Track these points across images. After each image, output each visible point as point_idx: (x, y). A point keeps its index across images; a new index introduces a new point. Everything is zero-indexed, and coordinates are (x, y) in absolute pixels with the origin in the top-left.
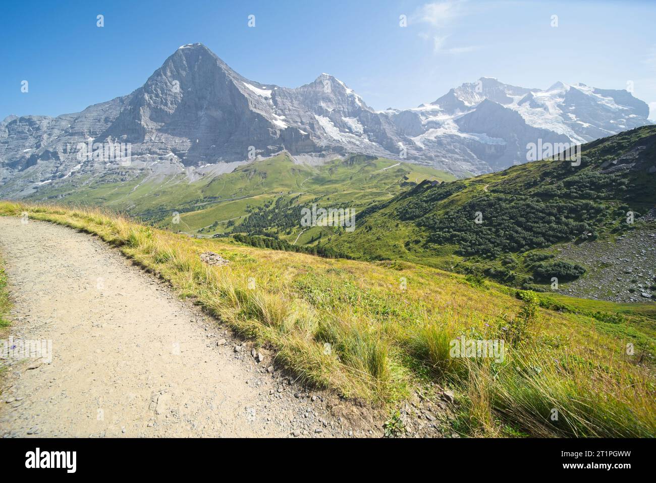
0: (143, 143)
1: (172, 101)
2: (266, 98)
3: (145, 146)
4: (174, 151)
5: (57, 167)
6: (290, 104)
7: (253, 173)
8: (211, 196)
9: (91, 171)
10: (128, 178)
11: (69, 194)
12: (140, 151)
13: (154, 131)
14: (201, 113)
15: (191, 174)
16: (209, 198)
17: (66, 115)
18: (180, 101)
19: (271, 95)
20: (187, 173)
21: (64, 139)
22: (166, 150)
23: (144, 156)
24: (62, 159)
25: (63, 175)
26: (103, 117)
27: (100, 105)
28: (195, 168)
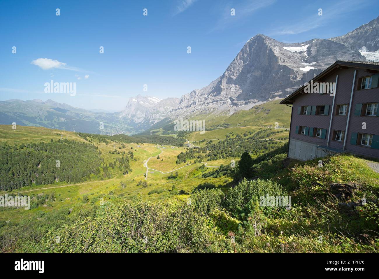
0: (220, 96)
1: (236, 73)
2: (301, 53)
4: (230, 98)
5: (194, 108)
6: (327, 50)
7: (260, 110)
8: (227, 123)
10: (208, 112)
12: (218, 100)
13: (226, 89)
14: (249, 75)
15: (232, 111)
16: (225, 124)
17: (203, 88)
18: (240, 71)
19: (307, 48)
20: (231, 110)
22: (227, 98)
23: (218, 102)
24: (197, 104)
25: (194, 111)
26: (213, 86)
27: (214, 81)
28: (236, 107)
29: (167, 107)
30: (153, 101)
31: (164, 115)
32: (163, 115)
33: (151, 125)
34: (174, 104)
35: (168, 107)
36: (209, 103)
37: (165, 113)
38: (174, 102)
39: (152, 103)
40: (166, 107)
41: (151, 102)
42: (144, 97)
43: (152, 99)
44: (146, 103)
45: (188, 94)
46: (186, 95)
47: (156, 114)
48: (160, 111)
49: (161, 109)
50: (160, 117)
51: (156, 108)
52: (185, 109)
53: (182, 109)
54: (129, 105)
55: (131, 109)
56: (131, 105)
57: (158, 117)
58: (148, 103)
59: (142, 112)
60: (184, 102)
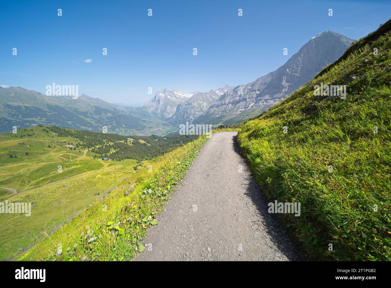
0: (281, 93)
3: (282, 95)
5: (246, 104)
9: (258, 106)
11: (252, 114)
12: (279, 97)
13: (287, 87)
17: (249, 83)
21: (249, 93)
23: (281, 99)
24: (248, 101)
25: (248, 107)
26: (264, 82)
27: (263, 77)
30: (179, 96)
32: (198, 110)
34: (206, 99)
36: (268, 100)
37: (199, 108)
38: (206, 97)
39: (179, 98)
41: (177, 96)
43: (178, 93)
44: (173, 97)
45: (231, 89)
46: (229, 91)
47: (191, 109)
48: (194, 106)
49: (195, 104)
50: (195, 112)
51: (189, 103)
52: (230, 105)
53: (226, 105)
54: (157, 99)
55: (159, 104)
56: (159, 100)
57: (193, 112)
58: (175, 97)
59: (172, 107)
60: (228, 98)
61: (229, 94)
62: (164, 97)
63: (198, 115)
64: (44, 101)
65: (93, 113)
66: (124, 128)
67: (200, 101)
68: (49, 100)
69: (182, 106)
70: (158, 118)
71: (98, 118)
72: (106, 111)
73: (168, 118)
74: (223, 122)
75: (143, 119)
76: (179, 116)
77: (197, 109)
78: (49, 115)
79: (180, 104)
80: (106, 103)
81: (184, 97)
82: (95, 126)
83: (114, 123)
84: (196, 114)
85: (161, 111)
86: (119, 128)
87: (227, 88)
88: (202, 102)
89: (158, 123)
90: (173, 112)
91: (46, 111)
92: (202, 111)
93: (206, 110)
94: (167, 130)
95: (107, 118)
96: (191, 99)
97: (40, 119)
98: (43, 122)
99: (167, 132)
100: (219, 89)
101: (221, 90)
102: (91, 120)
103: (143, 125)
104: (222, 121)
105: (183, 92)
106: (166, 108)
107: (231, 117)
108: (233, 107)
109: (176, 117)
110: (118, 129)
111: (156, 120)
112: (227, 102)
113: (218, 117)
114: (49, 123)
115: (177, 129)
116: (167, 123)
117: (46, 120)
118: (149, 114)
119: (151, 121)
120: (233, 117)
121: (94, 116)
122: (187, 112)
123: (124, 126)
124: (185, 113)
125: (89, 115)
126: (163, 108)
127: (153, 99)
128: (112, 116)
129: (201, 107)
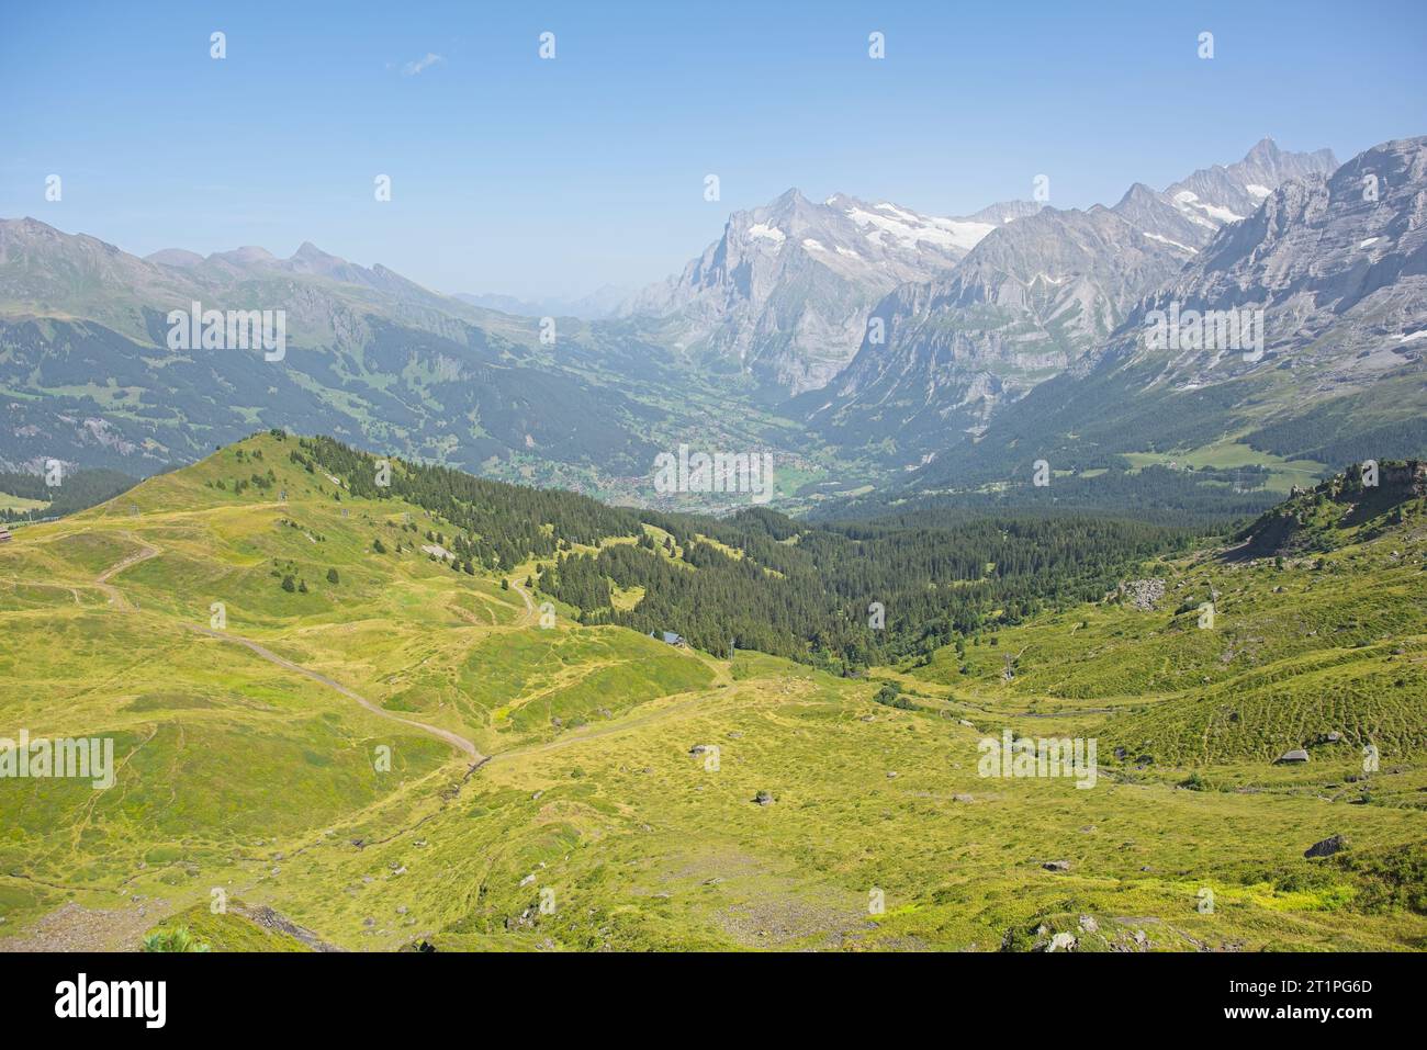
29: (1047, 279)
30: (887, 236)
31: (1034, 343)
32: (1029, 337)
33: (944, 413)
34: (1091, 252)
35: (1054, 278)
37: (1037, 323)
38: (1092, 244)
39: (884, 250)
40: (1039, 280)
42: (822, 208)
43: (877, 220)
44: (839, 249)
45: (1316, 177)
46: (1291, 189)
47: (976, 332)
48: (999, 308)
49: (1010, 296)
50: (1004, 352)
51: (964, 286)
52: (1306, 299)
53: (1270, 299)
54: (731, 262)
55: (748, 295)
56: (749, 266)
57: (988, 351)
58: (857, 248)
59: (833, 316)
60: (1287, 243)
61: (1291, 211)
62: (778, 248)
63: (1033, 374)
64: (131, 289)
65: (359, 359)
66: (531, 457)
67: (1050, 271)
68: (155, 285)
69: (909, 313)
70: (734, 393)
71: (386, 389)
72: (431, 347)
73: (807, 393)
74: (1246, 432)
75: (644, 400)
76: (889, 379)
77: (1024, 332)
78: (156, 370)
79: (894, 295)
80: (424, 293)
81: (918, 243)
82: (372, 440)
83: (470, 424)
84: (1018, 370)
85: (757, 345)
86: (504, 457)
87: (1266, 166)
88: (1059, 281)
89: (738, 426)
90: (834, 350)
91: (144, 348)
92: (1066, 348)
93: (1089, 340)
94: (803, 481)
95: (436, 390)
96: (976, 255)
97: (118, 390)
98: (129, 409)
99: (804, 491)
100: (1198, 175)
101: (1220, 182)
102: (352, 404)
103: (645, 439)
104: (1242, 423)
105: (909, 212)
106: (794, 325)
107: (1311, 400)
108: (1325, 317)
109: (859, 388)
110: (495, 459)
111: (726, 405)
112: (1273, 278)
113: (1197, 392)
114: (157, 414)
115: (873, 474)
116: (801, 427)
117: (143, 398)
118: (678, 365)
119: (695, 413)
120: (1328, 396)
121: (366, 377)
122: (946, 355)
123: (530, 441)
124: (928, 361)
125: (341, 373)
126: (772, 327)
127: (702, 261)
128: (466, 377)
129: (1056, 314)
